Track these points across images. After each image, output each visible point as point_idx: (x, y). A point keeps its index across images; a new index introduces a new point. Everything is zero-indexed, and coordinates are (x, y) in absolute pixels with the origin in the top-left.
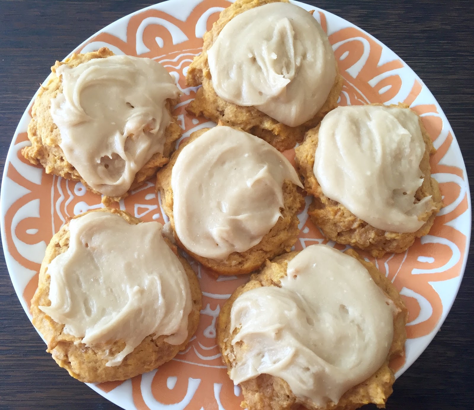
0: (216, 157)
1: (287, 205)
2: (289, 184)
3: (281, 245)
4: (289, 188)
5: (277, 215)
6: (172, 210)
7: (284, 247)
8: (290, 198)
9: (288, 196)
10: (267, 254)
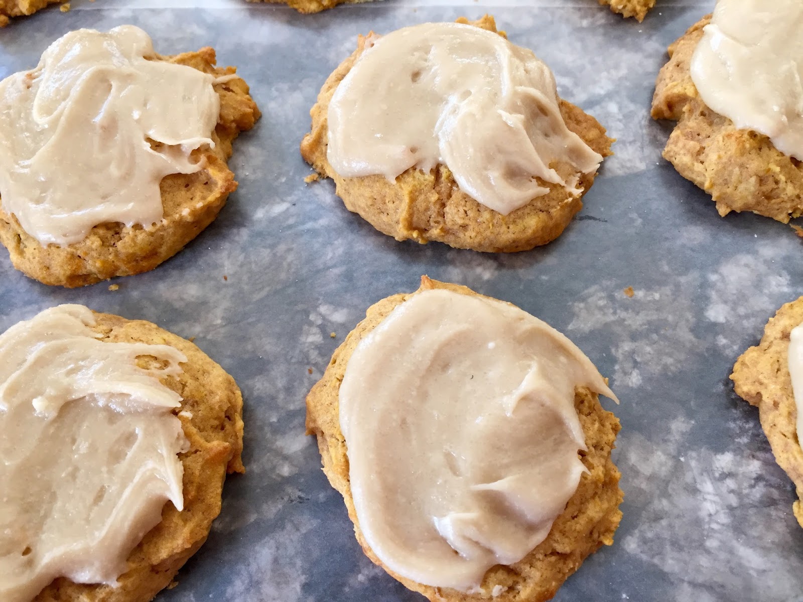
0: (430, 355)
1: (590, 442)
2: (586, 395)
3: (591, 533)
4: (586, 404)
5: (577, 469)
6: (349, 481)
7: (599, 537)
8: (593, 424)
9: (588, 420)
10: (567, 562)
